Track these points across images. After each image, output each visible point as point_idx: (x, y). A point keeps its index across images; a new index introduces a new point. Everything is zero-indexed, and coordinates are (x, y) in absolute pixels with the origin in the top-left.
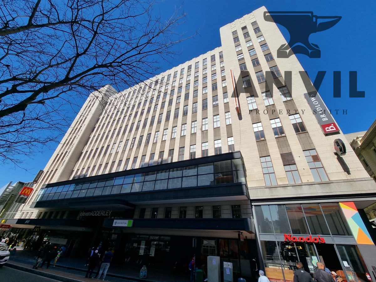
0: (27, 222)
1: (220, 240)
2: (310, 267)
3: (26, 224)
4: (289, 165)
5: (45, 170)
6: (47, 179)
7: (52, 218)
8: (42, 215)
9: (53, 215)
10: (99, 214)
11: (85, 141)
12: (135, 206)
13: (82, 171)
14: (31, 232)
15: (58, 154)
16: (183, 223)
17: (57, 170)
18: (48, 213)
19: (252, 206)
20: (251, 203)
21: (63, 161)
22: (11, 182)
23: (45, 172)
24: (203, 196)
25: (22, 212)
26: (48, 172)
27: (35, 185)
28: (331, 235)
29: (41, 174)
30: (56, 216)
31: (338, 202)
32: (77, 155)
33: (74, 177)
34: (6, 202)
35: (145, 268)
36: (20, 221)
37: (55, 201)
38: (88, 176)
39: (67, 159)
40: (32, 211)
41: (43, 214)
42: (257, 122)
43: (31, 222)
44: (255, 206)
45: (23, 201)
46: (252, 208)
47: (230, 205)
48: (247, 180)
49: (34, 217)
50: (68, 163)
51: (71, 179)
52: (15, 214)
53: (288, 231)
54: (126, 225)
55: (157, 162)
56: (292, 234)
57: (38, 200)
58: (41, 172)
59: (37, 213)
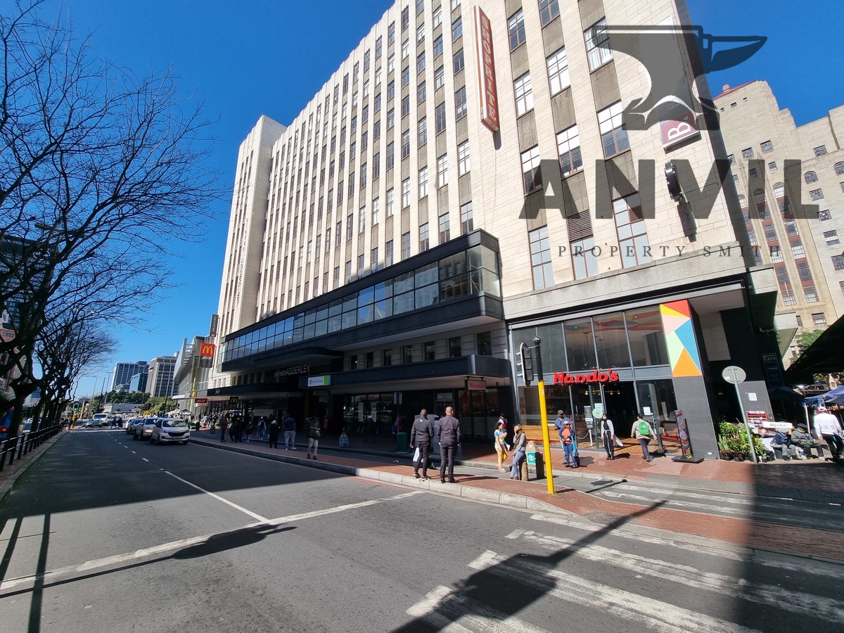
0: (217, 392)
1: (460, 392)
2: (588, 420)
3: (217, 395)
4: (582, 239)
5: (220, 314)
6: (226, 328)
7: (248, 383)
8: (236, 381)
9: (249, 379)
10: (296, 372)
11: (257, 252)
12: (341, 353)
13: (268, 307)
14: (225, 405)
15: (228, 284)
16: (408, 369)
17: (233, 310)
18: (243, 377)
19: (508, 330)
20: (507, 326)
21: (237, 294)
22: (186, 339)
23: (220, 315)
24: (423, 326)
25: (214, 379)
26: (224, 315)
27: (215, 338)
28: (632, 367)
29: (217, 320)
30: (252, 380)
31: (658, 304)
32: (255, 281)
33: (261, 318)
34: (192, 369)
35: (345, 436)
36: (211, 392)
37: (241, 359)
38: (278, 312)
39: (240, 289)
40: (224, 377)
41: (237, 378)
42: (530, 147)
43: (223, 391)
44: (513, 330)
45: (209, 364)
46: (508, 334)
47: (474, 334)
48: (503, 283)
49: (228, 384)
50: (244, 297)
51: (258, 321)
52: (207, 384)
53: (562, 368)
54: (322, 384)
55: (371, 270)
56: (567, 372)
57: (223, 361)
58: (215, 317)
59: (230, 379)
